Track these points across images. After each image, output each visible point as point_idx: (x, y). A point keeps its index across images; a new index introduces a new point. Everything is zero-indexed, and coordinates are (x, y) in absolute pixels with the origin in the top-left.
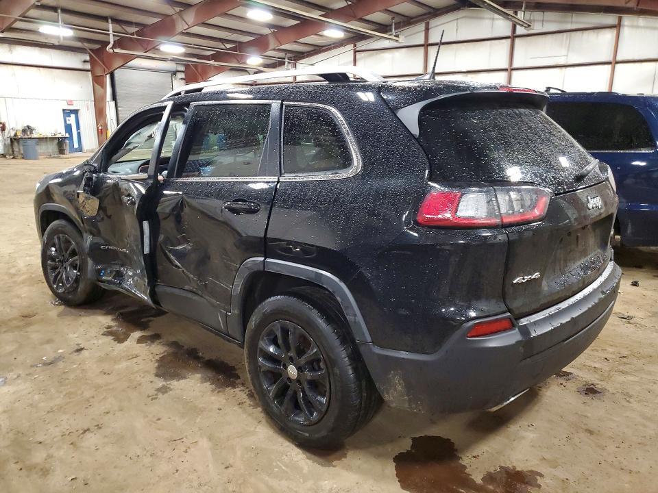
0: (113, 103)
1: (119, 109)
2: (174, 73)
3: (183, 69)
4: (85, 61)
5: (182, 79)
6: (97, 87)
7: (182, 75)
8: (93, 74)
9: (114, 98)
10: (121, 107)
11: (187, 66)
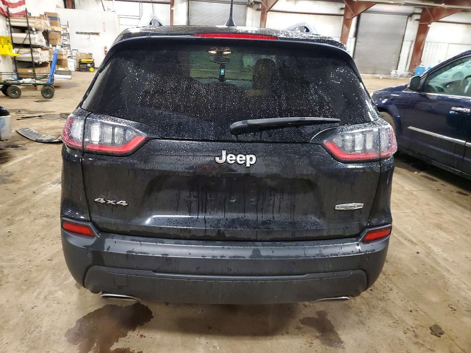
0: (353, 40)
1: (357, 44)
2: (411, 15)
3: (420, 11)
4: (342, 9)
5: (417, 20)
6: (345, 27)
7: (419, 17)
8: (344, 18)
9: (356, 35)
10: (359, 42)
11: (424, 9)
